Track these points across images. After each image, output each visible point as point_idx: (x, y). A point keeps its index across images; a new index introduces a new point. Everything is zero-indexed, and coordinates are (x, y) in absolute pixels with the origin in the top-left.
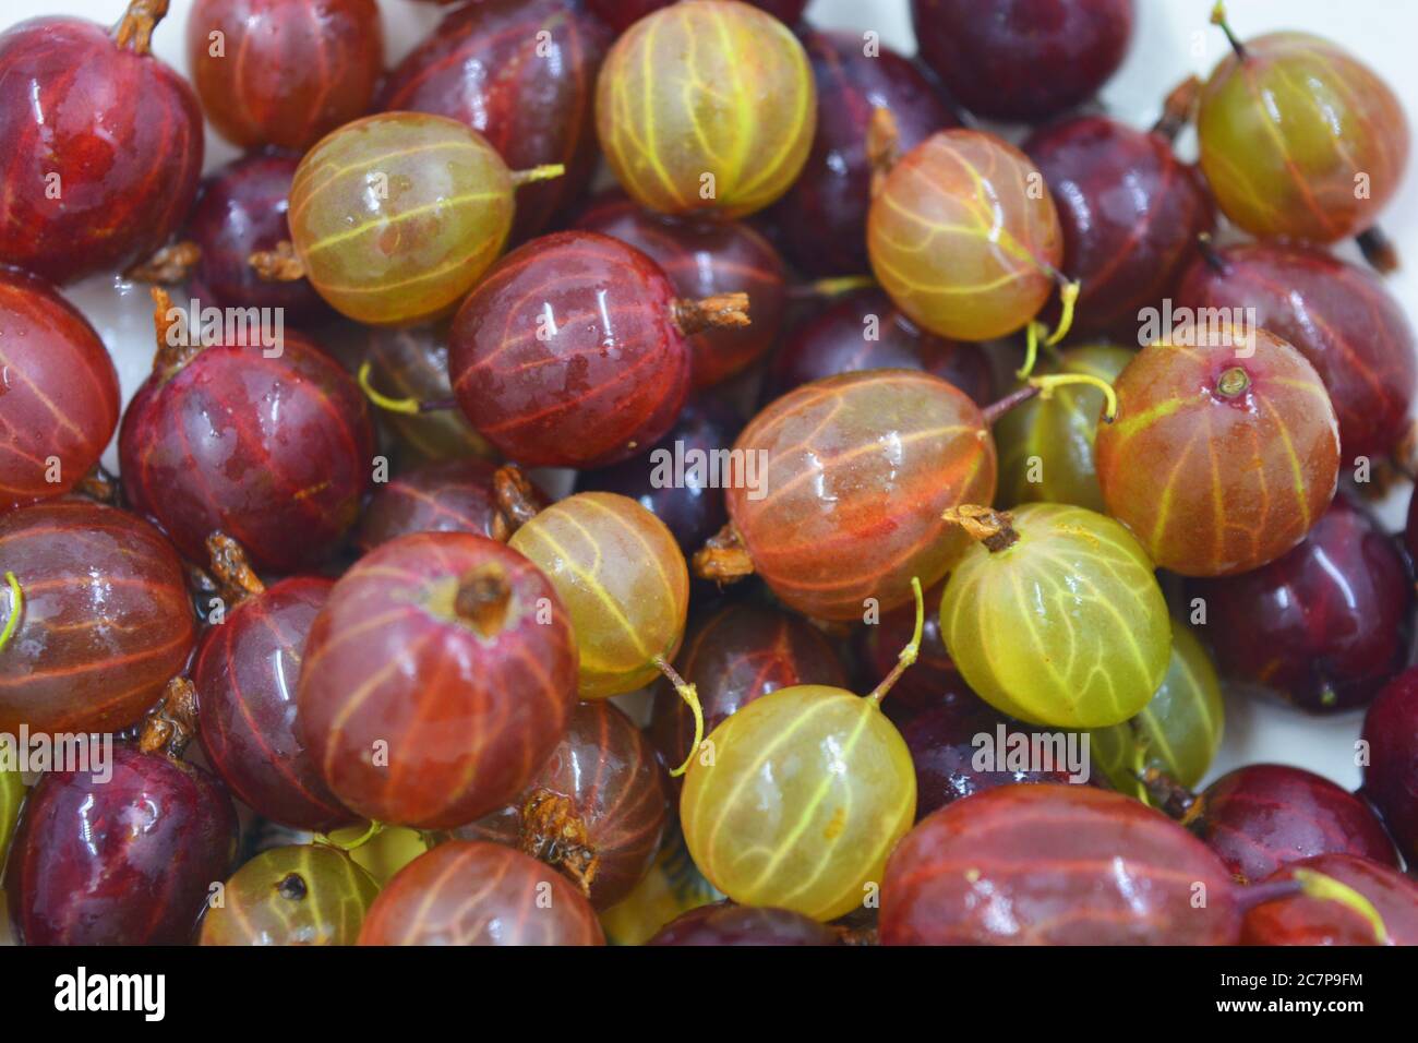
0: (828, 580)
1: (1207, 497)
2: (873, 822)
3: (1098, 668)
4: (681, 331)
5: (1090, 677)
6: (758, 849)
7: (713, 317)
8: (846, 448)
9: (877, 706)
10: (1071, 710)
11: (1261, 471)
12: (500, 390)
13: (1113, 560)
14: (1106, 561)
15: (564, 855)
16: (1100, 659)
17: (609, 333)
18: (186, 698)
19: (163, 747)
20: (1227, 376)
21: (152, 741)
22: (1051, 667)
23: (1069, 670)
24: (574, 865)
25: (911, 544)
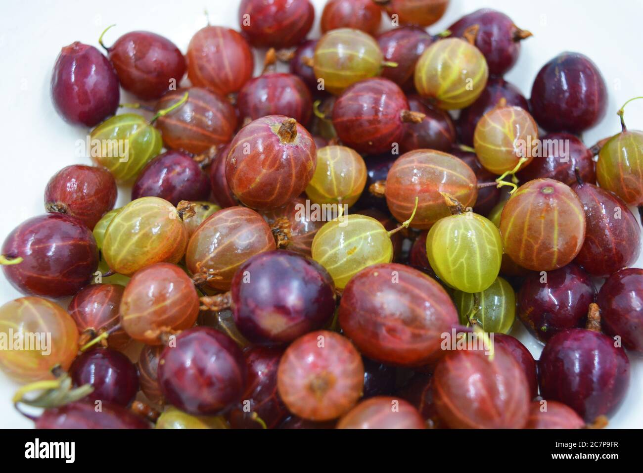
0: (401, 201)
1: (523, 223)
2: (364, 260)
3: (463, 260)
4: (402, 119)
5: (459, 262)
6: (327, 248)
7: (412, 117)
8: (425, 163)
9: (390, 236)
10: (450, 272)
11: (543, 221)
12: (342, 108)
13: (486, 233)
14: (484, 231)
15: (280, 235)
16: (464, 257)
17: (382, 106)
18: (213, 151)
19: (200, 162)
20: (547, 188)
21: (198, 159)
22: (448, 251)
23: (453, 256)
24: (279, 238)
25: (430, 200)
